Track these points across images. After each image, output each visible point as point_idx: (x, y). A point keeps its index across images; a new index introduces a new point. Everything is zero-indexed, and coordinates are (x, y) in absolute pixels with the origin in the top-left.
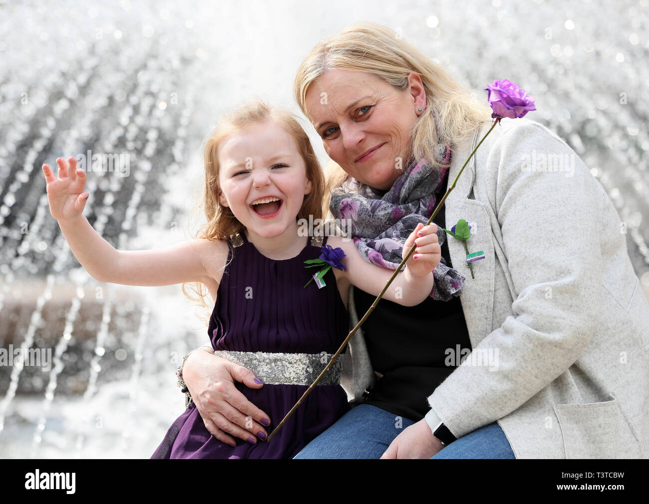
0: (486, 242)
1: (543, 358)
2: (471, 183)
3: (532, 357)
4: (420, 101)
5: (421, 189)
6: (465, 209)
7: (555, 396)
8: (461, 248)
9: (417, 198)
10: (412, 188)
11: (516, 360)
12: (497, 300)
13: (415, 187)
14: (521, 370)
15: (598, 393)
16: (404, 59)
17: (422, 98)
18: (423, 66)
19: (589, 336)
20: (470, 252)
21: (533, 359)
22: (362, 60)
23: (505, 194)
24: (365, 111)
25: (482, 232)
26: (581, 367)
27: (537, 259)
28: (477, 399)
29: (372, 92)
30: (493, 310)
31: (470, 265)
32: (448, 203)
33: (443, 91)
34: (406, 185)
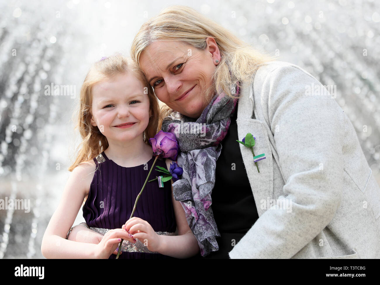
0: (266, 148)
1: (303, 222)
2: (252, 108)
3: (295, 221)
4: (216, 56)
5: (221, 114)
6: (250, 126)
7: (316, 251)
8: (250, 152)
9: (218, 120)
10: (215, 113)
11: (285, 224)
12: (276, 186)
13: (217, 113)
14: (288, 231)
15: (344, 249)
16: (203, 28)
17: (218, 53)
18: (216, 32)
19: (333, 206)
20: (256, 155)
21: (296, 223)
22: (174, 33)
23: (274, 114)
24: (179, 66)
25: (262, 141)
26: (333, 231)
27: (296, 157)
28: (261, 252)
29: (183, 54)
30: (273, 193)
31: (256, 163)
32: (239, 122)
33: (231, 47)
34: (211, 111)
